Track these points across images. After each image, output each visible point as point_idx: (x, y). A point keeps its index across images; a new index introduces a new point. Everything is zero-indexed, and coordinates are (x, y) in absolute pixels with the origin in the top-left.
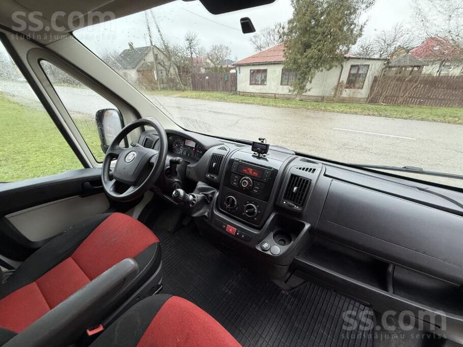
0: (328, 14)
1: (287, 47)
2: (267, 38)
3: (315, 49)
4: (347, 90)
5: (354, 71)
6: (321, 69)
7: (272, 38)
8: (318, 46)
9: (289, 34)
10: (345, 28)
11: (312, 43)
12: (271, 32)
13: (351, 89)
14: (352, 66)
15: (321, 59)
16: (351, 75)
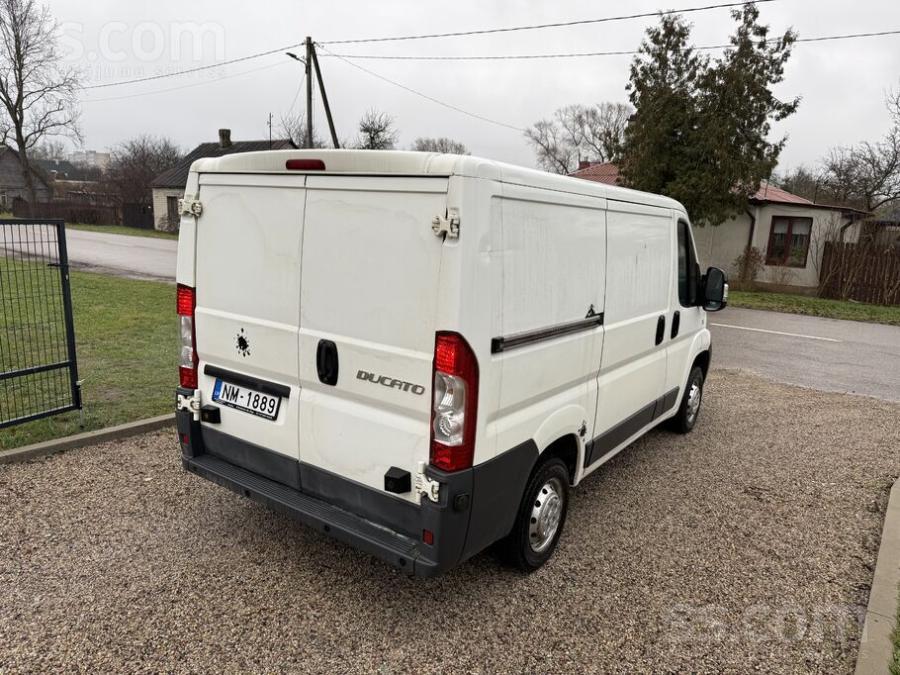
0: (705, 124)
1: (625, 174)
2: (574, 130)
3: (684, 183)
4: (768, 268)
5: (781, 229)
6: (701, 221)
7: (587, 129)
8: (690, 177)
9: (629, 149)
10: (744, 149)
11: (677, 172)
12: (584, 117)
13: (774, 267)
14: (776, 219)
15: (697, 202)
16: (777, 238)
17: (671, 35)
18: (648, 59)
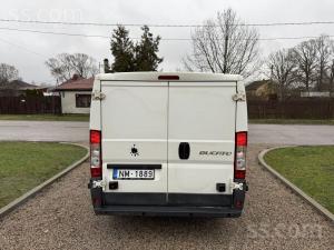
7: (71, 63)
17: (122, 33)
18: (115, 40)
